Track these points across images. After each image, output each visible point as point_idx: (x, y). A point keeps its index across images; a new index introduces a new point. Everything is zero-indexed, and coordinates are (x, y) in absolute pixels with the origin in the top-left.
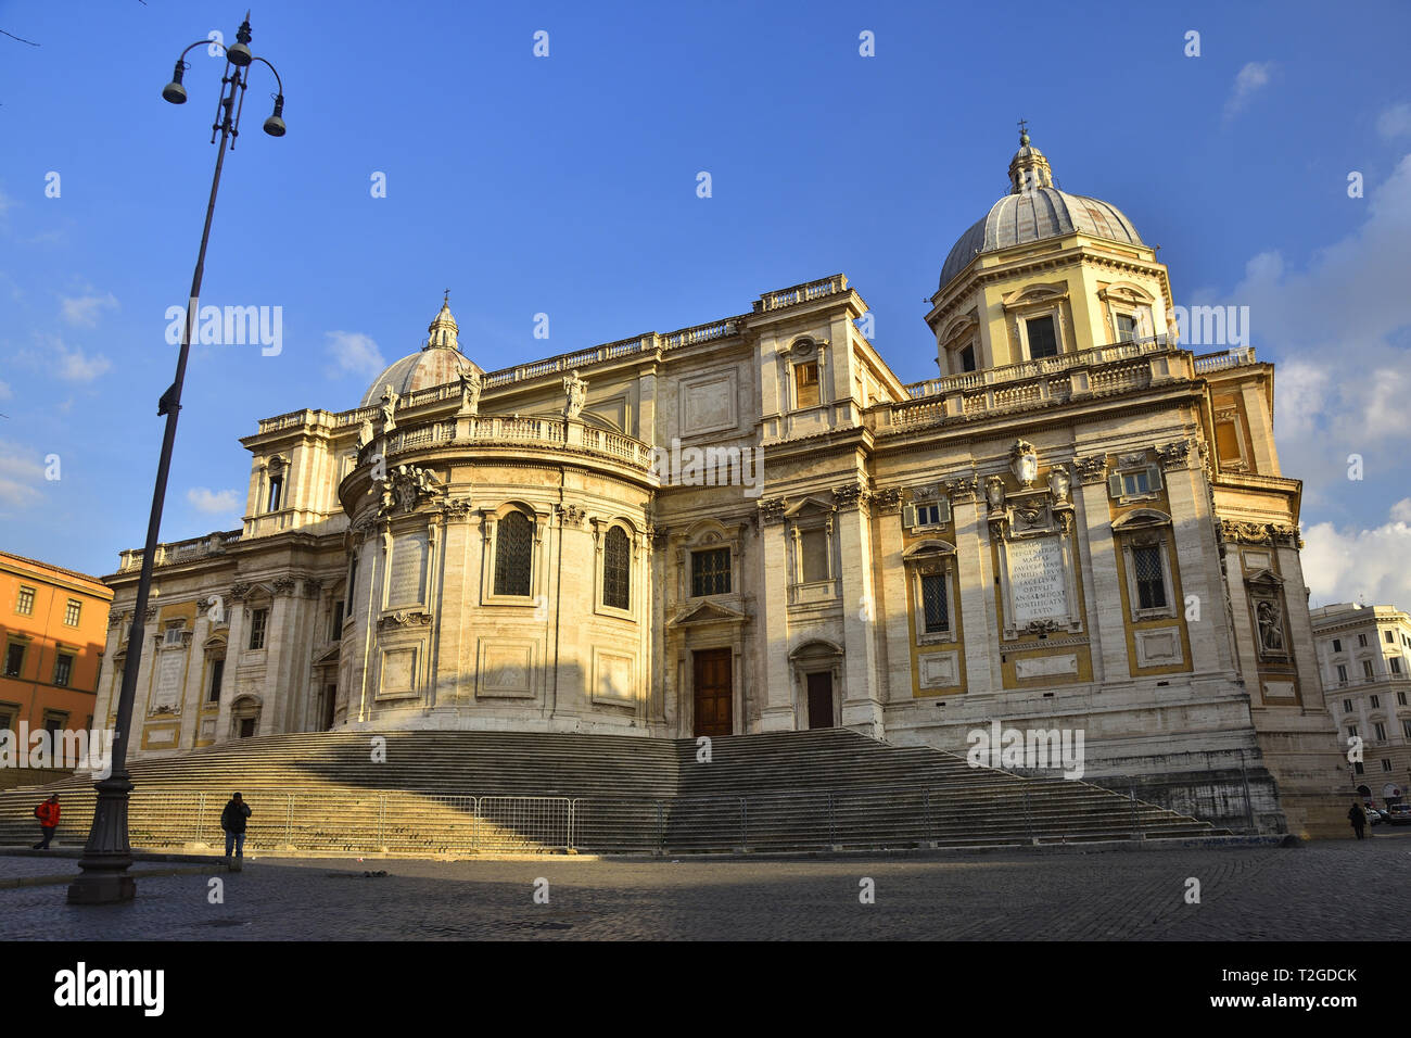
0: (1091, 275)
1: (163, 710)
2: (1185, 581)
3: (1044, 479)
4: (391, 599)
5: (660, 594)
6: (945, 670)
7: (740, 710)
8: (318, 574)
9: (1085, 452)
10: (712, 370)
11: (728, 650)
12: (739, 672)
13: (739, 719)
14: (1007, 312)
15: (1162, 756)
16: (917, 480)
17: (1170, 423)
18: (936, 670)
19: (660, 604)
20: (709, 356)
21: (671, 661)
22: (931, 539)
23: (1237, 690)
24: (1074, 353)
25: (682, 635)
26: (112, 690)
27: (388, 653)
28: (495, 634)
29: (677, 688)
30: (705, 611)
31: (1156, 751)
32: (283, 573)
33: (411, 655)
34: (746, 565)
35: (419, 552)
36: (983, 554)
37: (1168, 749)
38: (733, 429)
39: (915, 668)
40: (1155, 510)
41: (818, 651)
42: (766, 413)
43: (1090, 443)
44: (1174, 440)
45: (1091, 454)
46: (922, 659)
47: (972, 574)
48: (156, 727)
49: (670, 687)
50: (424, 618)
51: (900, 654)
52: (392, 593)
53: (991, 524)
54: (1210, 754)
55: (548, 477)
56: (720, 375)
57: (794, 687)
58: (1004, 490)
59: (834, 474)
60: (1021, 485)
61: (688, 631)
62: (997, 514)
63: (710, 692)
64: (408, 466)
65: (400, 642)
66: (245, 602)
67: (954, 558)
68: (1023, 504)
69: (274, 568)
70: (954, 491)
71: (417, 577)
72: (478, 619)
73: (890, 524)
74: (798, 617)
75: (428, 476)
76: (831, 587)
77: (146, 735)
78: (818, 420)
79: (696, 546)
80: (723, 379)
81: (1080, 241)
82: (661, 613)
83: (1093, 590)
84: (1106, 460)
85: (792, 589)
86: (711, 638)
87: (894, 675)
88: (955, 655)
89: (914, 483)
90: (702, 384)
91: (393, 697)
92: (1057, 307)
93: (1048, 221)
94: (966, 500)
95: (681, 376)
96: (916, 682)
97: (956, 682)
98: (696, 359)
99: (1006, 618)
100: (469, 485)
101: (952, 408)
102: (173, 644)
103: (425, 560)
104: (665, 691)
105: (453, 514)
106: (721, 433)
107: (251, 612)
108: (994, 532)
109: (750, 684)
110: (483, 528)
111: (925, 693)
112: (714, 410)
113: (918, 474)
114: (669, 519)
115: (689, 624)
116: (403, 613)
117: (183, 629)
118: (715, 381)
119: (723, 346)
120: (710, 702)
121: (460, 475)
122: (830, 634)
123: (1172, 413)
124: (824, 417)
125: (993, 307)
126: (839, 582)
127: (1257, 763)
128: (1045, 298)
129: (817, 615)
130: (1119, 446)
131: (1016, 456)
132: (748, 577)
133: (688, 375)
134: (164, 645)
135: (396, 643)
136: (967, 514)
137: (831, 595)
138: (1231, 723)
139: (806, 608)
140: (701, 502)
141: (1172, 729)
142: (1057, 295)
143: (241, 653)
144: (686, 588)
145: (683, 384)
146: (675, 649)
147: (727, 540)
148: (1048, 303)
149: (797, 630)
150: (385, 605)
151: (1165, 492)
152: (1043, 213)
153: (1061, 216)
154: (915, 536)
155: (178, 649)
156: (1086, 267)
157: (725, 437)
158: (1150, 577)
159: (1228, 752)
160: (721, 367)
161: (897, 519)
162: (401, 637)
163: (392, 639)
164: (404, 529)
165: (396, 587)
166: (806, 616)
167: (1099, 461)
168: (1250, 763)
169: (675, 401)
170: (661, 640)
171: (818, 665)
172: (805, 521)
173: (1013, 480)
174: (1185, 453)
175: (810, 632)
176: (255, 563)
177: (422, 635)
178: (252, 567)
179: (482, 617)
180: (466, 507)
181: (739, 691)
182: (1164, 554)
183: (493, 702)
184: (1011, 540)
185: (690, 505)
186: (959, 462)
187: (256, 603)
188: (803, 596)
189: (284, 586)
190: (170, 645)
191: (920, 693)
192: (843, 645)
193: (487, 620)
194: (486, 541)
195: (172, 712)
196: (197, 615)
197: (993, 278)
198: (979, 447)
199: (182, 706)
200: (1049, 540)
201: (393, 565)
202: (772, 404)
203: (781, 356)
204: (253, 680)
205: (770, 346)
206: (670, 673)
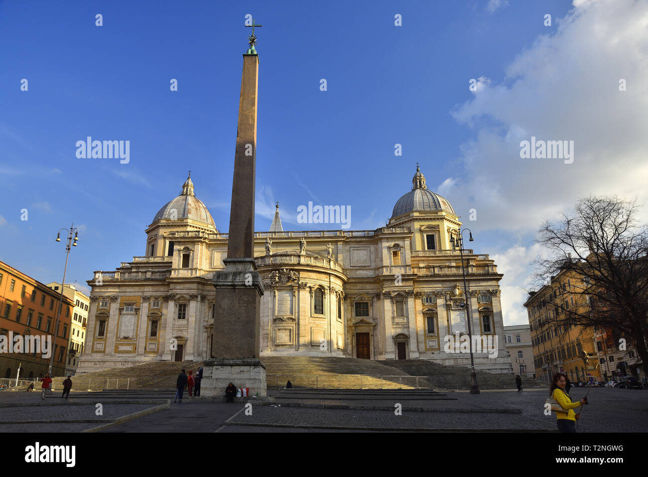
0: (446, 224)
1: (126, 338)
2: (496, 326)
3: (461, 295)
4: (278, 312)
5: (346, 315)
6: (434, 344)
7: (373, 351)
8: (205, 293)
9: (471, 289)
10: (361, 246)
11: (369, 333)
12: (372, 340)
13: (373, 354)
14: (421, 231)
15: (490, 369)
16: (426, 290)
17: (493, 284)
18: (431, 343)
19: (346, 318)
20: (361, 242)
21: (349, 336)
22: (431, 308)
23: (508, 354)
24: (441, 250)
25: (354, 328)
26: (95, 328)
27: (279, 330)
28: (315, 326)
29: (352, 344)
30: (362, 321)
31: (489, 368)
32: (195, 292)
33: (288, 331)
34: (374, 309)
35: (289, 298)
36: (445, 313)
37: (491, 368)
38: (369, 266)
39: (425, 343)
40: (489, 307)
41: (401, 336)
42: (384, 265)
43: (473, 287)
44: (495, 289)
45: (474, 289)
46: (427, 341)
47: (441, 318)
48: (122, 345)
49: (349, 343)
50: (293, 320)
51: (422, 339)
52: (278, 310)
53: (447, 305)
54: (502, 369)
55: (326, 277)
56: (363, 248)
57: (394, 346)
58: (450, 297)
59: (406, 286)
60: (455, 296)
61: (356, 327)
62: (448, 303)
63: (361, 346)
64: (287, 269)
65: (284, 326)
66: (175, 301)
67: (437, 313)
68: (455, 301)
69: (189, 289)
70: (437, 295)
71: (289, 306)
72: (310, 321)
73: (419, 302)
74: (395, 326)
75: (294, 274)
76: (405, 318)
77: (117, 347)
78: (401, 269)
79: (357, 301)
80: (365, 250)
81: (444, 214)
82: (346, 321)
83: (473, 326)
84: (478, 292)
85: (393, 318)
86: (363, 329)
87: (420, 344)
88: (436, 340)
89: (426, 291)
90: (358, 250)
91: (283, 344)
92: (436, 233)
93: (433, 204)
94: (440, 297)
95: (350, 246)
96: (426, 347)
97: (437, 347)
98: (356, 242)
99: (450, 331)
100: (306, 278)
101: (437, 271)
102: (129, 312)
103: (292, 301)
104: (348, 344)
105: (302, 287)
106: (364, 266)
107: (178, 305)
108: (448, 307)
109: (376, 344)
110: (310, 292)
111: (428, 350)
112: (362, 259)
113: (427, 289)
114: (348, 291)
115: (357, 325)
116: (285, 317)
117: (134, 307)
118: (363, 250)
119: (367, 240)
120: (361, 348)
121: (302, 274)
122: (405, 332)
123: (494, 281)
124: (403, 269)
125: (417, 229)
126: (408, 317)
127: (512, 372)
128: (434, 229)
129: (400, 326)
130: (481, 288)
131: (455, 287)
132: (374, 312)
133: (353, 246)
134: (124, 312)
135: (281, 327)
136: (440, 301)
137: (405, 321)
138: (506, 362)
139: (397, 324)
140: (359, 287)
141: (492, 363)
142: (436, 228)
143: (174, 320)
144: (354, 314)
145: (351, 249)
146: (351, 332)
147: (368, 300)
148: (434, 231)
149: (395, 330)
150: (276, 314)
151: (491, 302)
152: (431, 201)
153: (437, 203)
154: (426, 306)
155: (132, 314)
156: (445, 221)
157: (366, 268)
158: (486, 324)
159: (506, 369)
160: (364, 246)
161: (421, 300)
162: (284, 325)
163: (280, 325)
164: (283, 289)
165: (280, 308)
166: (397, 326)
167: (476, 292)
168: (511, 372)
169: (348, 254)
170: (346, 329)
171: (401, 340)
172: (397, 299)
173: (453, 294)
174: (497, 293)
175: (399, 331)
176: (178, 287)
177: (292, 325)
178: (178, 288)
179: (311, 320)
180: (306, 285)
181: (373, 346)
182: (491, 318)
183: (315, 347)
184: (452, 310)
185: (355, 288)
186: (438, 287)
187: (180, 301)
188: (397, 320)
189: (193, 297)
190: (127, 312)
191: (427, 350)
192: (409, 335)
193: (313, 321)
194: (311, 296)
195: (131, 339)
196: (142, 301)
197: (417, 220)
198: (443, 283)
199: (136, 337)
200: (461, 311)
201: (278, 301)
202: (386, 262)
203: (389, 248)
204: (181, 331)
205: (385, 244)
206: (349, 339)
